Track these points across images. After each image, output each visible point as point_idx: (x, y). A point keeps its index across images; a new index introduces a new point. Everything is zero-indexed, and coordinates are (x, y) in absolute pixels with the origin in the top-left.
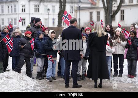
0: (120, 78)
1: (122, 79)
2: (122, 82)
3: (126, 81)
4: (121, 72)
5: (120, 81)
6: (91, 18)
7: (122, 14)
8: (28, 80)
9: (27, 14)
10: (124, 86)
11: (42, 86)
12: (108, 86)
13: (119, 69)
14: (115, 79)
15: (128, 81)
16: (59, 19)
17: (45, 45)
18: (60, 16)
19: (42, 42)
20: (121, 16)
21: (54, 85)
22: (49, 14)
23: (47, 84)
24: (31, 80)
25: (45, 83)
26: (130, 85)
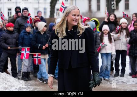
0: (122, 78)
1: (124, 79)
2: (124, 82)
3: (129, 81)
4: (123, 71)
5: (122, 82)
6: (90, 7)
7: (127, 2)
8: (12, 81)
9: (13, 3)
10: (126, 87)
11: (29, 88)
12: (107, 88)
13: (120, 68)
14: (116, 80)
15: (131, 82)
16: (51, 9)
17: (32, 40)
18: (53, 4)
19: (30, 37)
20: (126, 4)
21: (43, 86)
22: (39, 3)
23: (35, 85)
24: (16, 81)
25: (32, 85)
26: (134, 87)
